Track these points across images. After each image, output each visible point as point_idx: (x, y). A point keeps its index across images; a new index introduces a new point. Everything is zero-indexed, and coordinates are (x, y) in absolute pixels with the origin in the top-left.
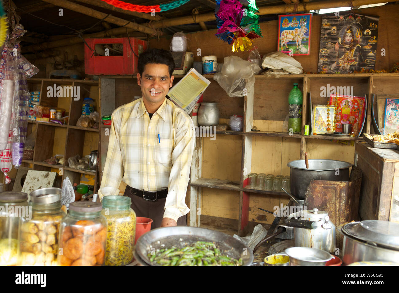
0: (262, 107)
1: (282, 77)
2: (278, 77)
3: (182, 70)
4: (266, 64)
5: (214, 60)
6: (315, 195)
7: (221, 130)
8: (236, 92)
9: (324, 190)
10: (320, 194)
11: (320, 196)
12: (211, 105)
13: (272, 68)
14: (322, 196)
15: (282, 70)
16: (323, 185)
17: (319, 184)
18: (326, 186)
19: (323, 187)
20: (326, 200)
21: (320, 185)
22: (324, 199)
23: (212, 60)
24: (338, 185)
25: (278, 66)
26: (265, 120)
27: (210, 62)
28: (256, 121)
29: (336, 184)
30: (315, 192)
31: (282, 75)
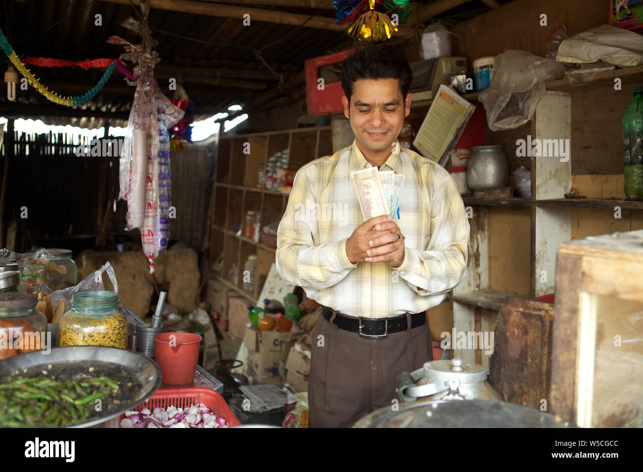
0: (588, 147)
1: (599, 77)
2: (591, 79)
3: (430, 90)
4: (565, 56)
5: (491, 65)
6: (509, 332)
7: (496, 197)
8: (502, 121)
9: (523, 320)
10: (518, 329)
11: (518, 333)
12: (489, 150)
13: (579, 62)
14: (520, 335)
15: (600, 63)
16: (522, 310)
17: (516, 307)
18: (527, 311)
19: (522, 313)
20: (526, 346)
21: (517, 309)
22: (523, 343)
23: (488, 66)
24: (547, 311)
25: (589, 56)
26: (594, 176)
27: (485, 69)
28: (577, 177)
29: (544, 310)
30: (509, 325)
31: (598, 73)
